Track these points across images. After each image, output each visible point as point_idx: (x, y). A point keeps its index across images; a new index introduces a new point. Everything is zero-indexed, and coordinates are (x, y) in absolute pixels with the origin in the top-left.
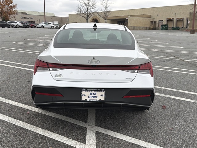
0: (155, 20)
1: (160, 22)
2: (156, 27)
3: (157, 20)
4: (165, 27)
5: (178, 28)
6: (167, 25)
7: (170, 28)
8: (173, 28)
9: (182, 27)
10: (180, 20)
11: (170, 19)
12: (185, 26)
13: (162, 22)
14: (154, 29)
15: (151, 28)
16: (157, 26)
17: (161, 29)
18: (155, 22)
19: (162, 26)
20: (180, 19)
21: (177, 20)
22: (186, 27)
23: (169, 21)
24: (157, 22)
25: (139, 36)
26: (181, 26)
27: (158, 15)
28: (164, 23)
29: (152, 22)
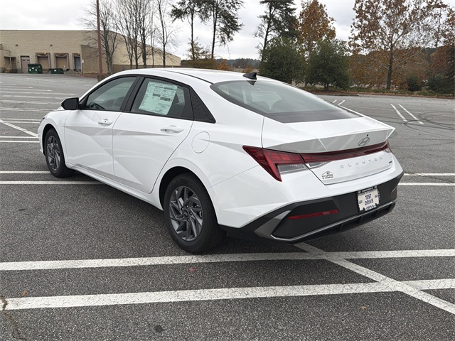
0: (13, 55)
1: (23, 58)
2: (18, 68)
3: (17, 54)
4: (37, 69)
5: (60, 71)
6: (40, 65)
7: (45, 70)
8: (52, 71)
9: (68, 70)
10: (61, 57)
11: (43, 54)
12: (72, 67)
13: (28, 58)
14: (14, 71)
15: (8, 69)
16: (19, 66)
17: (29, 72)
18: (13, 59)
19: (30, 66)
20: (62, 55)
21: (56, 57)
22: (75, 70)
23: (42, 57)
24: (18, 59)
25: (18, 86)
26: (64, 68)
27: (17, 45)
28: (33, 61)
29: (7, 58)
